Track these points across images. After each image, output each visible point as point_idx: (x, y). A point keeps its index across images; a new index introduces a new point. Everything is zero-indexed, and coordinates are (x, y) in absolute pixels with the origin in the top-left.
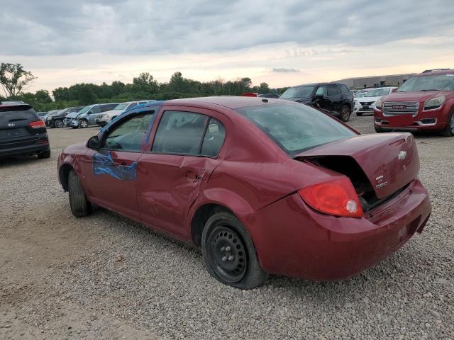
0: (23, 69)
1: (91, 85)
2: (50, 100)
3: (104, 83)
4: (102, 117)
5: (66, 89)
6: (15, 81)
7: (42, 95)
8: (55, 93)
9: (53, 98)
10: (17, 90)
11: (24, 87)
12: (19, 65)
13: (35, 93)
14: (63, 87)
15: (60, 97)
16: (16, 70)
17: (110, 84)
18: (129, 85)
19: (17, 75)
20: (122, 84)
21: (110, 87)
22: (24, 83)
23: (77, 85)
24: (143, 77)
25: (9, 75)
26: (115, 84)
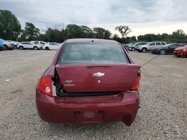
0: (128, 28)
1: (153, 35)
2: (136, 40)
3: (159, 34)
4: (138, 47)
5: (143, 36)
6: (125, 32)
7: (134, 38)
8: (138, 37)
9: (137, 39)
10: (125, 36)
11: (127, 34)
12: (127, 26)
13: (131, 37)
14: (142, 35)
15: (140, 39)
16: (126, 28)
17: (161, 34)
18: (170, 35)
19: (126, 30)
20: (166, 35)
21: (161, 35)
22: (128, 33)
23: (147, 34)
24: (178, 32)
25: (123, 30)
26: (163, 34)
